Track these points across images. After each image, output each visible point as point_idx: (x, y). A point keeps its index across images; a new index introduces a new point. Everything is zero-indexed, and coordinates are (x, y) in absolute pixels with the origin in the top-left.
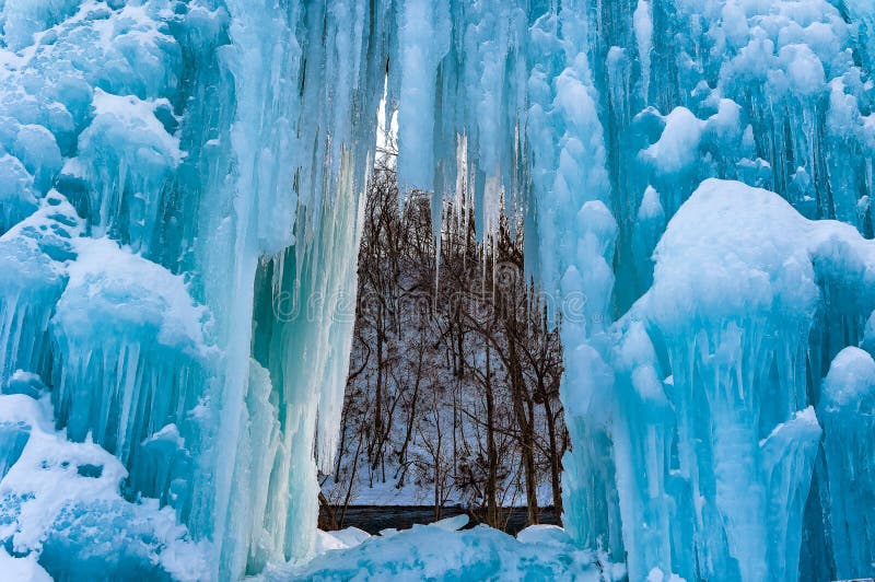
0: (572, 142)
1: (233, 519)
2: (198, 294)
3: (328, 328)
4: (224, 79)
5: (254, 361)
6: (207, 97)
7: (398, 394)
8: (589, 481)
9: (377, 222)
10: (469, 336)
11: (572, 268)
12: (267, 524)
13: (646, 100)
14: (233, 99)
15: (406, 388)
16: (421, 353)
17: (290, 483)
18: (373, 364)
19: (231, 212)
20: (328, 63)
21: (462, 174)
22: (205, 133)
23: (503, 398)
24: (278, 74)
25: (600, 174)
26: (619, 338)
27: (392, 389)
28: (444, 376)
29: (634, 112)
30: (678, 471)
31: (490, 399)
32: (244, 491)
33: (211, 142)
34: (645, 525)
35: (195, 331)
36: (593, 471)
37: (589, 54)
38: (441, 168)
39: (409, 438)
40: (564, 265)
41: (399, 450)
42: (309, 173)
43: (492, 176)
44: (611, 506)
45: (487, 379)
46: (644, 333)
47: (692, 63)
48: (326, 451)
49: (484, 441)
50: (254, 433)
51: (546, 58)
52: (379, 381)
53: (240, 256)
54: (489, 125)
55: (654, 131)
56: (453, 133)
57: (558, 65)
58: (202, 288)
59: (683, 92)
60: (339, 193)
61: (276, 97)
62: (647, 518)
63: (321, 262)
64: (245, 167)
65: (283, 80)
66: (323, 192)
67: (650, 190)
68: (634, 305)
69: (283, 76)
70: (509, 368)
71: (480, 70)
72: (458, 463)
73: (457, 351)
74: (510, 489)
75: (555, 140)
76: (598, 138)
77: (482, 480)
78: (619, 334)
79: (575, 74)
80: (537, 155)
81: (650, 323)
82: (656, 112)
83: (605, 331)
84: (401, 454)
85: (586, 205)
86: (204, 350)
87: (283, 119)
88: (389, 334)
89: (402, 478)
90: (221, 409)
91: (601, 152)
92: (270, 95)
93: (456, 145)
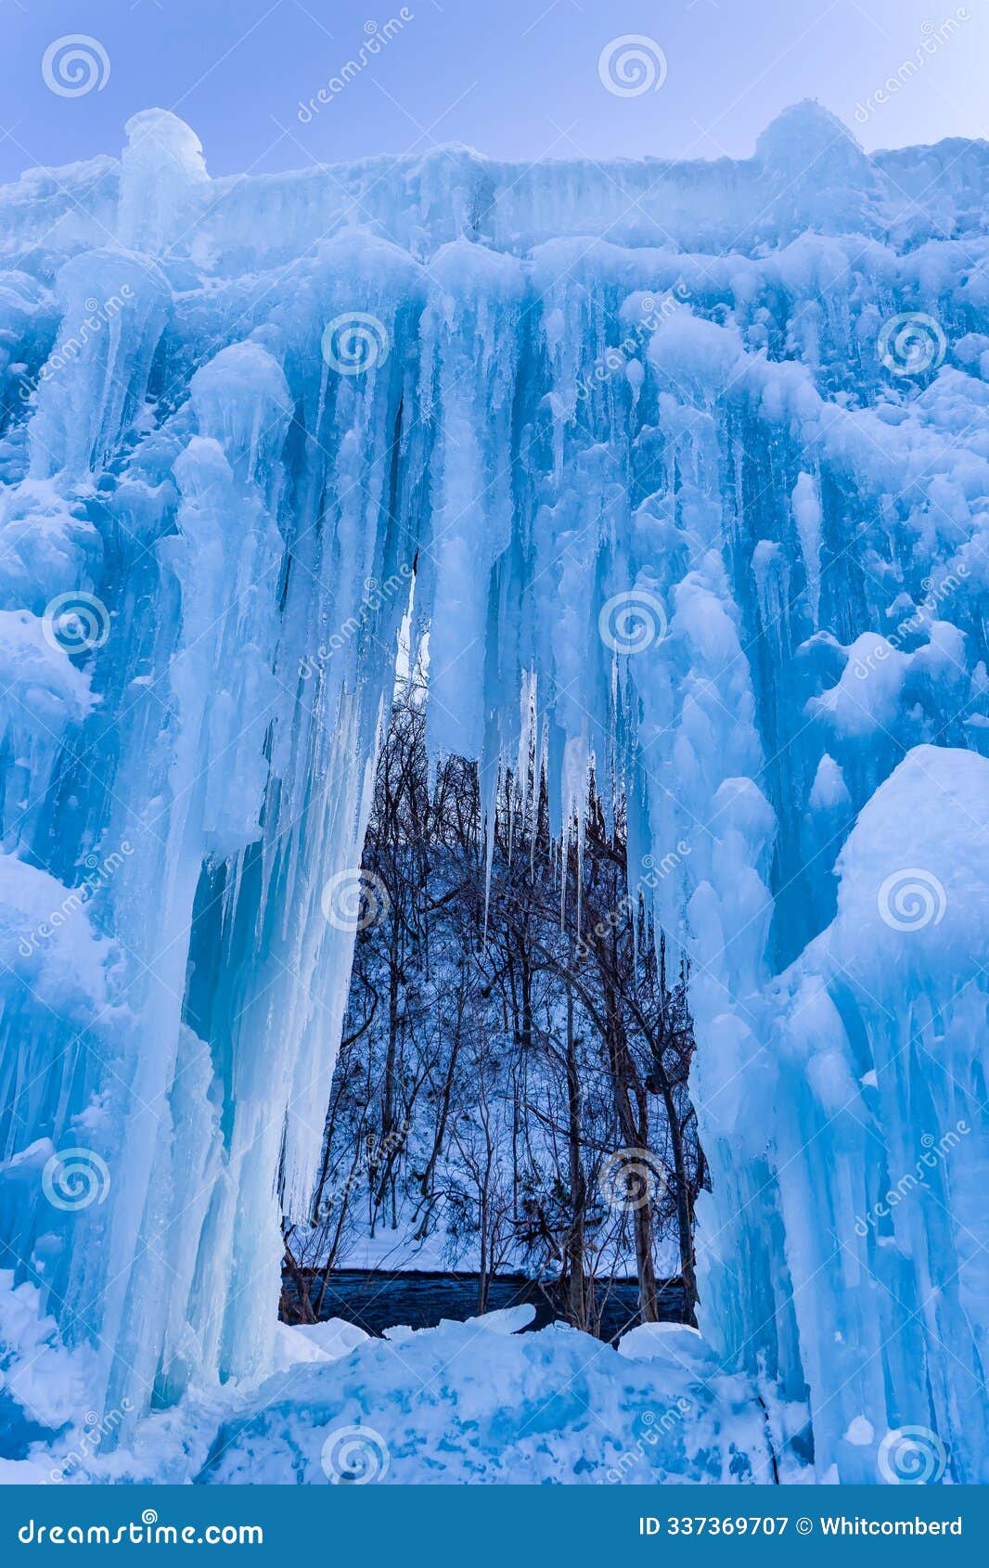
0: (702, 686)
1: (134, 1307)
2: (102, 918)
3: (309, 971)
4: (165, 586)
5: (186, 1028)
6: (138, 611)
7: (422, 1072)
8: (742, 1248)
9: (394, 788)
10: (541, 975)
11: (704, 887)
12: (192, 1313)
13: (816, 623)
14: (177, 615)
15: (436, 1063)
16: (462, 1003)
17: (235, 1239)
18: (381, 1020)
19: (164, 789)
20: (324, 563)
21: (529, 727)
22: (131, 667)
23: (594, 1084)
24: (247, 580)
25: (746, 735)
26: (784, 1003)
27: (413, 1065)
28: (499, 1043)
29: (797, 641)
30: (891, 1240)
31: (573, 1088)
32: (156, 1256)
33: (139, 680)
34: (839, 1336)
35: (93, 981)
36: (747, 1228)
37: (725, 551)
38: (495, 720)
39: (438, 1149)
40: (691, 880)
41: (423, 1171)
42: (289, 728)
43: (577, 734)
44: (779, 1295)
45: (570, 1053)
46: (826, 998)
47: (885, 566)
48: (297, 1182)
49: (564, 1158)
50: (179, 1152)
51: (658, 558)
52: (392, 1051)
53: (173, 857)
54: (570, 657)
55: (831, 669)
56: (516, 669)
57: (677, 565)
58: (109, 911)
59: (873, 609)
60: (333, 756)
61: (242, 613)
62: (842, 1323)
63: (303, 866)
64: (189, 721)
65: (254, 587)
66: (310, 756)
67: (827, 762)
68: (808, 948)
69: (254, 581)
70: (606, 1034)
71: (556, 574)
72: (520, 1198)
73: (520, 1001)
74: (609, 1247)
75: (675, 681)
76: (742, 680)
77: (560, 1229)
78: (784, 998)
79: (703, 580)
80: (646, 706)
81: (836, 980)
82: (832, 640)
83: (761, 991)
84: (423, 1178)
85: (727, 783)
86: (106, 1013)
87: (251, 645)
88: (410, 971)
89: (426, 1221)
90: (127, 1112)
91: (748, 700)
92: (236, 609)
93: (520, 685)
